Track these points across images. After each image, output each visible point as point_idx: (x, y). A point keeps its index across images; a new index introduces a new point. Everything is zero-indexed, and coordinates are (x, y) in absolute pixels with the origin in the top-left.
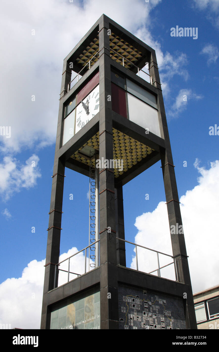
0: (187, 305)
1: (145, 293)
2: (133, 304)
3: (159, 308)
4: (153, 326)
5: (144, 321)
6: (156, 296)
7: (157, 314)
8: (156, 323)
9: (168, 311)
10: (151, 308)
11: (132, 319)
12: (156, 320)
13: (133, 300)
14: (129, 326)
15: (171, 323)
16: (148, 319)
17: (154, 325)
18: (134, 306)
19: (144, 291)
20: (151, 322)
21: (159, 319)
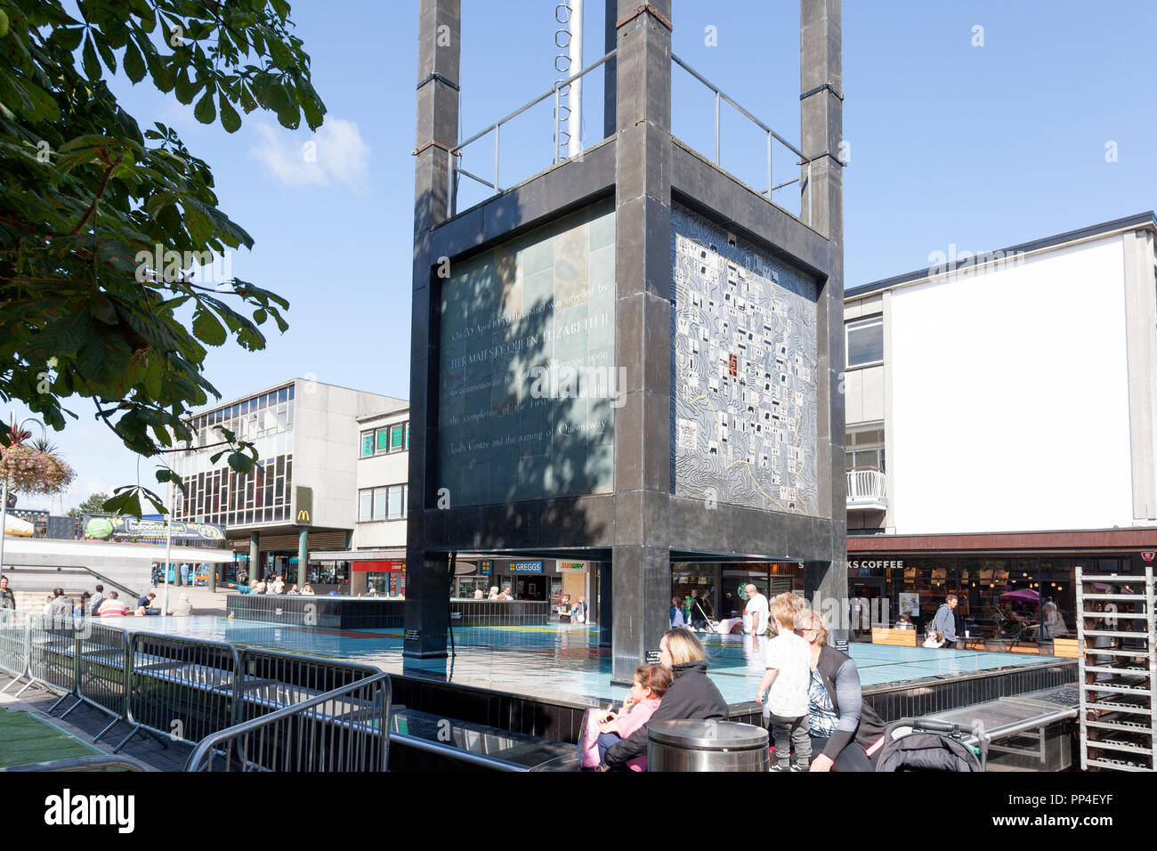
0: (828, 295)
1: (732, 242)
2: (701, 266)
3: (762, 290)
4: (744, 333)
5: (726, 317)
6: (756, 257)
7: (756, 306)
8: (753, 328)
9: (781, 303)
10: (744, 287)
11: (696, 304)
12: (752, 320)
13: (703, 255)
14: (690, 322)
15: (785, 335)
16: (735, 315)
17: (748, 333)
18: (703, 270)
19: (731, 237)
20: (741, 323)
21: (759, 320)
